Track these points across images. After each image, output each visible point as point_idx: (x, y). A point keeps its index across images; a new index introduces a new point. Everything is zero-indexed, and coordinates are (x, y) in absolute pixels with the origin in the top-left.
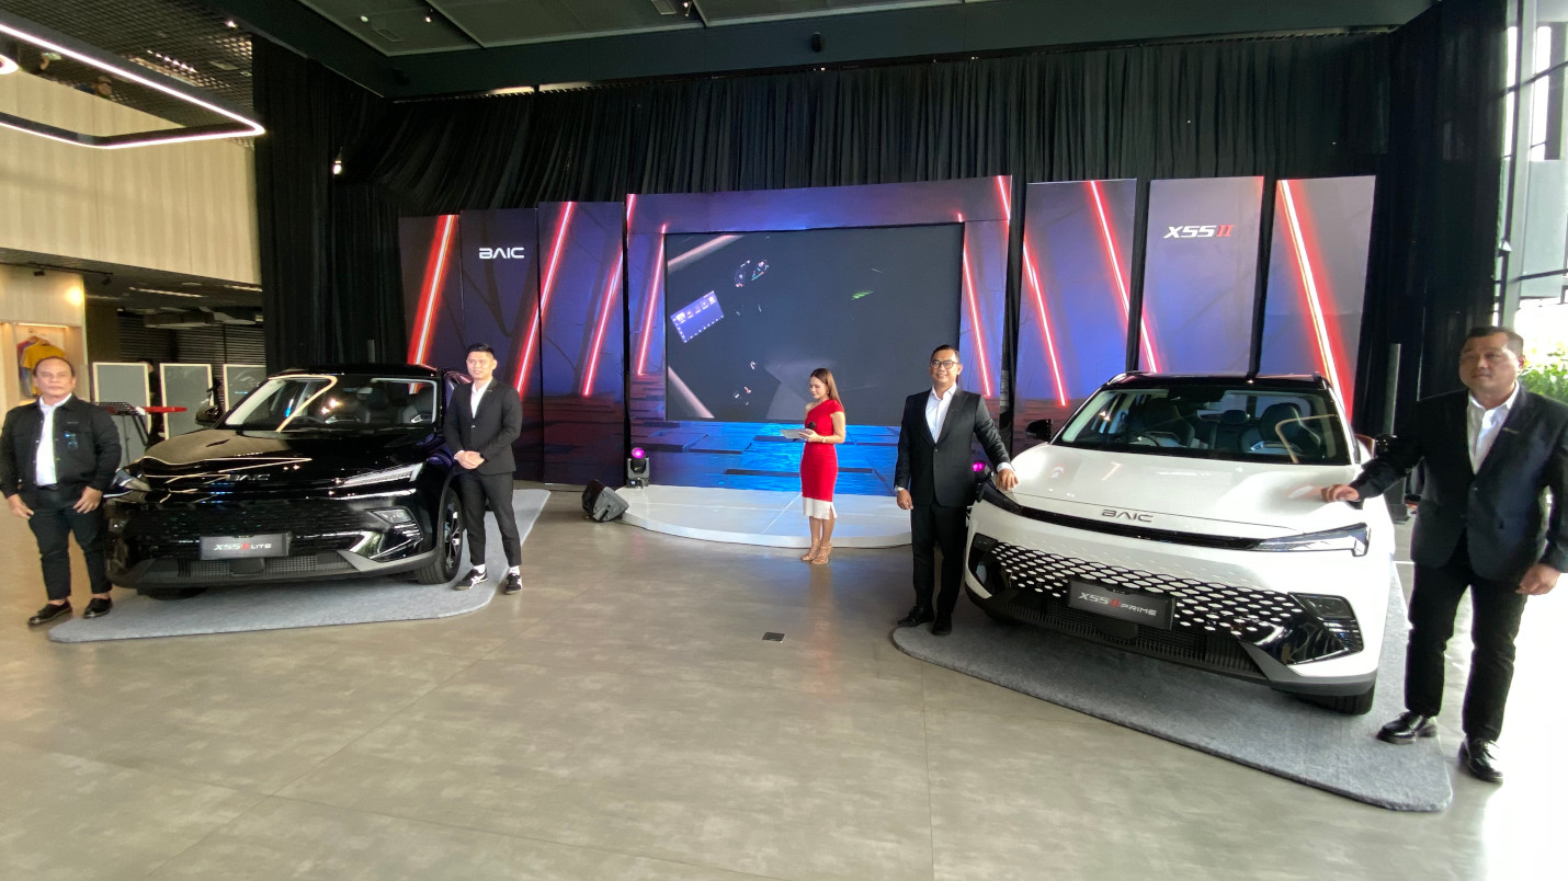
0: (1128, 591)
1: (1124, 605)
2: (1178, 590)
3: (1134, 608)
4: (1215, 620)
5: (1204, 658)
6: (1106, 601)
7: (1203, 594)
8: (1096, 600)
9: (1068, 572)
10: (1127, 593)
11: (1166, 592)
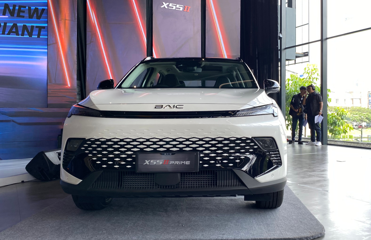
0: (173, 153)
1: (171, 162)
2: (201, 146)
3: (177, 163)
4: (220, 160)
5: (216, 185)
6: (161, 162)
7: (213, 145)
8: (155, 163)
9: (135, 149)
10: (172, 154)
11: (194, 149)
